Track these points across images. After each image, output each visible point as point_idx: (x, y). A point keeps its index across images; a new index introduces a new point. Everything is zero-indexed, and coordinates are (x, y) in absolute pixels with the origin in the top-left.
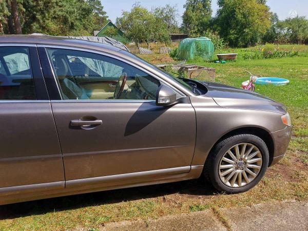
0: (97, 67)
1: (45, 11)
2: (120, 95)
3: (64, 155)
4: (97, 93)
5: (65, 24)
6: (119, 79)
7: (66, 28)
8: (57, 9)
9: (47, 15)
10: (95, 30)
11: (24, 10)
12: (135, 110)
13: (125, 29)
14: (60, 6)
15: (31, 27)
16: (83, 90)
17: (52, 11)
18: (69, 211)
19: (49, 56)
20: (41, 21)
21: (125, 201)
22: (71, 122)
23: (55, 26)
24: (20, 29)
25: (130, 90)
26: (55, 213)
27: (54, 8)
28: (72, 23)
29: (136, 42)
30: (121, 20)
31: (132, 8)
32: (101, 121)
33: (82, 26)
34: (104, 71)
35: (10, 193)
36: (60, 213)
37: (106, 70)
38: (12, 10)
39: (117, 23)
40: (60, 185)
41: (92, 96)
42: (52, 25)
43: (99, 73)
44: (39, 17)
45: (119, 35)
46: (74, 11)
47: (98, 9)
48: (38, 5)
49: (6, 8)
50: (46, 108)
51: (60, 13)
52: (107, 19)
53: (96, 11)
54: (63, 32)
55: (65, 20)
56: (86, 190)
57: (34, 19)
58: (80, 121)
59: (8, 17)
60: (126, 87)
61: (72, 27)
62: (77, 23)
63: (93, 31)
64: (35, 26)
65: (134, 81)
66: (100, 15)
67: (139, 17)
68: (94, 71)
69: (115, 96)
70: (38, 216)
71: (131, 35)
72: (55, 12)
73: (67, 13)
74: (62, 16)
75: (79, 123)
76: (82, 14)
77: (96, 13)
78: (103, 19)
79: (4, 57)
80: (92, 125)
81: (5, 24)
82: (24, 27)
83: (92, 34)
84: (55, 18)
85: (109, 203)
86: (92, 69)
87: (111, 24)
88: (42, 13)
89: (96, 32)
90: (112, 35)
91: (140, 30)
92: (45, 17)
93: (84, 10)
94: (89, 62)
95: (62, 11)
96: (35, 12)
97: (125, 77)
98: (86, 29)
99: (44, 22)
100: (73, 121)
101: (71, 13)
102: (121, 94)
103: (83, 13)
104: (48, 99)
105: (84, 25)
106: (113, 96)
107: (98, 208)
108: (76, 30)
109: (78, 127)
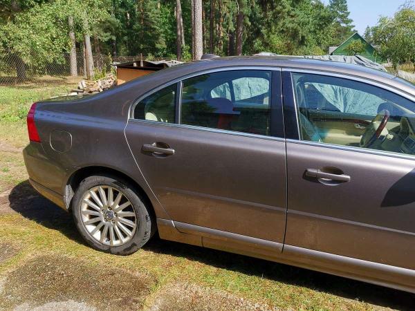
0: (336, 97)
1: (272, 23)
2: (372, 143)
3: (289, 211)
4: (335, 134)
5: (294, 39)
6: (373, 119)
7: (294, 44)
8: (288, 19)
9: (273, 28)
10: (332, 45)
11: (250, 24)
12: (408, 170)
13: (379, 43)
14: (292, 16)
15: (252, 44)
16: (316, 128)
17: (280, 23)
18: (280, 284)
19: (294, 83)
20: (266, 36)
21: (360, 300)
22: (306, 171)
23: (280, 42)
24: (240, 47)
25: (391, 137)
26: (262, 280)
27: (284, 18)
28: (303, 37)
29: (395, 62)
30: (375, 30)
31: (398, 11)
32: (349, 177)
33: (314, 41)
34: (345, 104)
35: (218, 238)
36: (268, 282)
37: (349, 103)
38: (237, 24)
39: (367, 34)
40: (277, 248)
41: (326, 138)
42: (277, 41)
43: (337, 106)
44: (264, 31)
45: (368, 53)
46: (308, 22)
47: (341, 17)
48: (266, 16)
49: (232, 22)
50: (279, 147)
51: (290, 25)
52: (352, 30)
53: (339, 20)
54: (289, 50)
55: (295, 34)
56: (303, 264)
57: (258, 33)
58: (319, 172)
59: (231, 33)
60: (384, 132)
61: (302, 42)
62: (310, 37)
63: (328, 47)
64: (257, 43)
65: (398, 124)
66: (343, 25)
67: (408, 25)
68: (333, 103)
69: (362, 143)
70: (243, 275)
71: (388, 52)
72: (284, 24)
73: (299, 24)
74: (292, 28)
75: (317, 174)
76: (318, 25)
77: (338, 22)
78: (346, 30)
79: (233, 81)
80: (334, 181)
81: (227, 41)
82: (246, 44)
83: (326, 51)
84: (282, 31)
85: (334, 294)
86: (329, 100)
87: (357, 36)
88: (269, 26)
89: (332, 49)
90: (356, 52)
91: (404, 44)
92: (271, 31)
93: (322, 18)
94: (327, 91)
95: (293, 22)
96: (260, 26)
97: (386, 116)
98: (319, 44)
99: (269, 37)
100: (310, 170)
101: (304, 24)
102: (373, 141)
103: (321, 23)
104: (283, 137)
105: (317, 40)
106: (359, 142)
107: (319, 295)
108: (306, 46)
109: (315, 179)
